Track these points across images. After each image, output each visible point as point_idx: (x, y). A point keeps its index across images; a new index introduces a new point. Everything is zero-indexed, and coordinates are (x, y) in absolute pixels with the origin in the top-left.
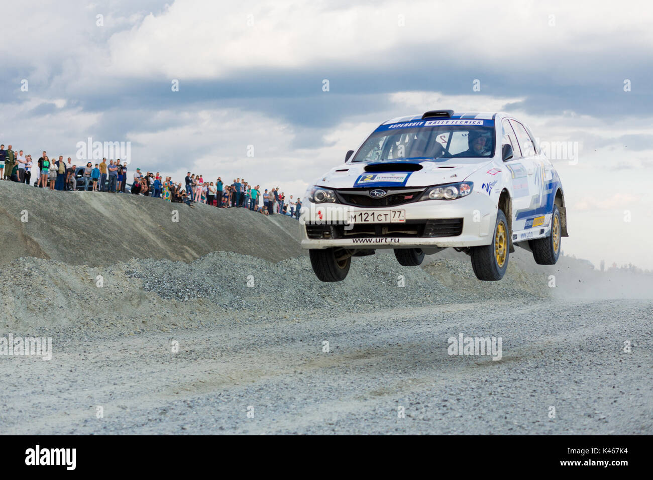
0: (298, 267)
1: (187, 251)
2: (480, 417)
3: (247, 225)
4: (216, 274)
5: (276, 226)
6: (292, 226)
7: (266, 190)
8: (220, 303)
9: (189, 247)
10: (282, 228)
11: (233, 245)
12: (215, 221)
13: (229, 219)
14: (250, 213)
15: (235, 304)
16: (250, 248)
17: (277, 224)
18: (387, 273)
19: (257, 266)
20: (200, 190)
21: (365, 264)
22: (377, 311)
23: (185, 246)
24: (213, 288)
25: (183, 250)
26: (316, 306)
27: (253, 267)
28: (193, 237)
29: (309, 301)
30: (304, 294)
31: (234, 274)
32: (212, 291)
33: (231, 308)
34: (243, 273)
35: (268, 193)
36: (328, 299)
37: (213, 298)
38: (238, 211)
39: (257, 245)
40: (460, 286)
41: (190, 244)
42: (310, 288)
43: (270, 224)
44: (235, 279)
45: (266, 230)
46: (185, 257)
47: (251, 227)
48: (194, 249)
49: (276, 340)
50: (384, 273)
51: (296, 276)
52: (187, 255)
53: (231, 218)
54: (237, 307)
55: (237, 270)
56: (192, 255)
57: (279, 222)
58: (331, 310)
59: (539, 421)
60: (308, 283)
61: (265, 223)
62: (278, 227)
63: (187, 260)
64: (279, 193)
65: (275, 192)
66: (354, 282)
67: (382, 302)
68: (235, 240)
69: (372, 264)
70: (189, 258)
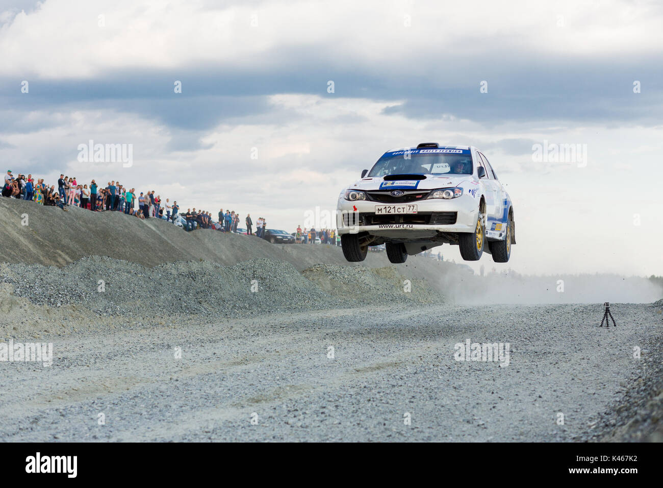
0: (174, 272)
1: (60, 255)
2: (358, 424)
3: (121, 229)
4: (89, 279)
5: (152, 230)
6: (168, 230)
7: (142, 194)
8: (95, 309)
9: (62, 251)
10: (158, 232)
11: (107, 249)
12: (89, 225)
13: (104, 223)
14: (126, 217)
15: (110, 310)
16: (125, 253)
17: (154, 228)
18: (265, 278)
19: (132, 271)
20: (73, 193)
21: (243, 269)
22: (255, 316)
23: (57, 251)
24: (87, 294)
25: (56, 255)
26: (193, 312)
27: (128, 272)
28: (66, 241)
29: (186, 306)
30: (180, 299)
31: (108, 279)
32: (86, 296)
33: (105, 314)
34: (117, 278)
35: (143, 196)
36: (205, 305)
37: (86, 303)
38: (112, 215)
39: (132, 249)
40: (338, 291)
41: (64, 248)
42: (187, 294)
43: (146, 228)
44: (109, 284)
45: (142, 234)
46: (58, 262)
47: (126, 231)
48: (67, 253)
49: (152, 346)
50: (262, 279)
51: (172, 281)
52: (60, 260)
53: (105, 221)
54: (111, 313)
55: (111, 275)
56: (66, 260)
57: (155, 226)
58: (207, 316)
59: (418, 428)
60: (184, 288)
61: (140, 227)
62: (154, 231)
63: (60, 264)
64: (155, 196)
65: (151, 196)
66: (231, 288)
67: (260, 307)
68: (109, 244)
69: (250, 269)
70: (62, 263)
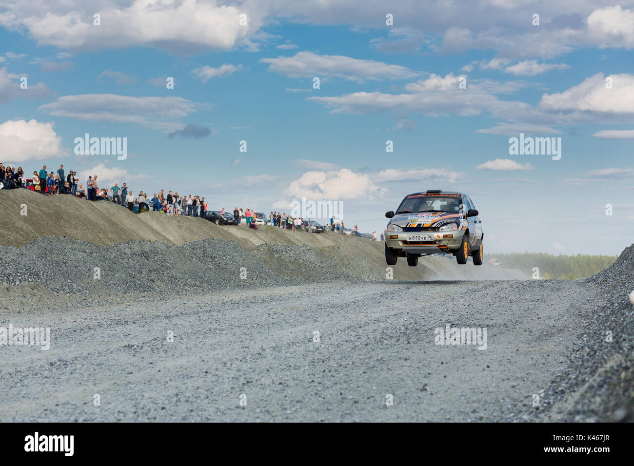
0: (127, 251)
2: (316, 394)
3: (73, 211)
4: (46, 258)
5: (102, 212)
6: (118, 212)
7: (90, 177)
8: (53, 287)
10: (108, 214)
12: (42, 208)
13: (56, 206)
14: (77, 200)
15: (66, 288)
18: (215, 257)
19: (87, 251)
21: (193, 249)
22: (206, 293)
24: (44, 272)
26: (147, 289)
27: (83, 252)
29: (139, 284)
30: (134, 277)
31: (64, 258)
32: (43, 275)
33: (62, 292)
34: (73, 257)
36: (159, 283)
37: (44, 281)
39: (83, 230)
40: (285, 269)
42: (140, 272)
43: (96, 210)
44: (65, 263)
45: (92, 216)
47: (78, 213)
49: (109, 322)
50: (212, 258)
51: (125, 261)
53: (58, 204)
54: (68, 291)
55: (67, 254)
57: (105, 208)
58: (160, 294)
59: (373, 397)
60: (137, 266)
61: (91, 210)
66: (183, 266)
67: (210, 285)
68: (61, 226)
69: (200, 248)
